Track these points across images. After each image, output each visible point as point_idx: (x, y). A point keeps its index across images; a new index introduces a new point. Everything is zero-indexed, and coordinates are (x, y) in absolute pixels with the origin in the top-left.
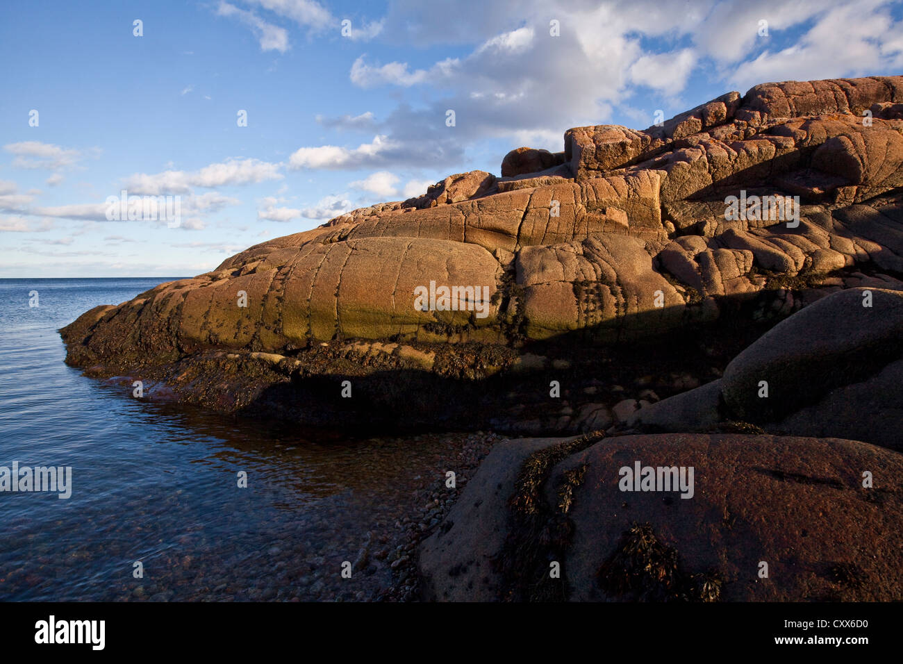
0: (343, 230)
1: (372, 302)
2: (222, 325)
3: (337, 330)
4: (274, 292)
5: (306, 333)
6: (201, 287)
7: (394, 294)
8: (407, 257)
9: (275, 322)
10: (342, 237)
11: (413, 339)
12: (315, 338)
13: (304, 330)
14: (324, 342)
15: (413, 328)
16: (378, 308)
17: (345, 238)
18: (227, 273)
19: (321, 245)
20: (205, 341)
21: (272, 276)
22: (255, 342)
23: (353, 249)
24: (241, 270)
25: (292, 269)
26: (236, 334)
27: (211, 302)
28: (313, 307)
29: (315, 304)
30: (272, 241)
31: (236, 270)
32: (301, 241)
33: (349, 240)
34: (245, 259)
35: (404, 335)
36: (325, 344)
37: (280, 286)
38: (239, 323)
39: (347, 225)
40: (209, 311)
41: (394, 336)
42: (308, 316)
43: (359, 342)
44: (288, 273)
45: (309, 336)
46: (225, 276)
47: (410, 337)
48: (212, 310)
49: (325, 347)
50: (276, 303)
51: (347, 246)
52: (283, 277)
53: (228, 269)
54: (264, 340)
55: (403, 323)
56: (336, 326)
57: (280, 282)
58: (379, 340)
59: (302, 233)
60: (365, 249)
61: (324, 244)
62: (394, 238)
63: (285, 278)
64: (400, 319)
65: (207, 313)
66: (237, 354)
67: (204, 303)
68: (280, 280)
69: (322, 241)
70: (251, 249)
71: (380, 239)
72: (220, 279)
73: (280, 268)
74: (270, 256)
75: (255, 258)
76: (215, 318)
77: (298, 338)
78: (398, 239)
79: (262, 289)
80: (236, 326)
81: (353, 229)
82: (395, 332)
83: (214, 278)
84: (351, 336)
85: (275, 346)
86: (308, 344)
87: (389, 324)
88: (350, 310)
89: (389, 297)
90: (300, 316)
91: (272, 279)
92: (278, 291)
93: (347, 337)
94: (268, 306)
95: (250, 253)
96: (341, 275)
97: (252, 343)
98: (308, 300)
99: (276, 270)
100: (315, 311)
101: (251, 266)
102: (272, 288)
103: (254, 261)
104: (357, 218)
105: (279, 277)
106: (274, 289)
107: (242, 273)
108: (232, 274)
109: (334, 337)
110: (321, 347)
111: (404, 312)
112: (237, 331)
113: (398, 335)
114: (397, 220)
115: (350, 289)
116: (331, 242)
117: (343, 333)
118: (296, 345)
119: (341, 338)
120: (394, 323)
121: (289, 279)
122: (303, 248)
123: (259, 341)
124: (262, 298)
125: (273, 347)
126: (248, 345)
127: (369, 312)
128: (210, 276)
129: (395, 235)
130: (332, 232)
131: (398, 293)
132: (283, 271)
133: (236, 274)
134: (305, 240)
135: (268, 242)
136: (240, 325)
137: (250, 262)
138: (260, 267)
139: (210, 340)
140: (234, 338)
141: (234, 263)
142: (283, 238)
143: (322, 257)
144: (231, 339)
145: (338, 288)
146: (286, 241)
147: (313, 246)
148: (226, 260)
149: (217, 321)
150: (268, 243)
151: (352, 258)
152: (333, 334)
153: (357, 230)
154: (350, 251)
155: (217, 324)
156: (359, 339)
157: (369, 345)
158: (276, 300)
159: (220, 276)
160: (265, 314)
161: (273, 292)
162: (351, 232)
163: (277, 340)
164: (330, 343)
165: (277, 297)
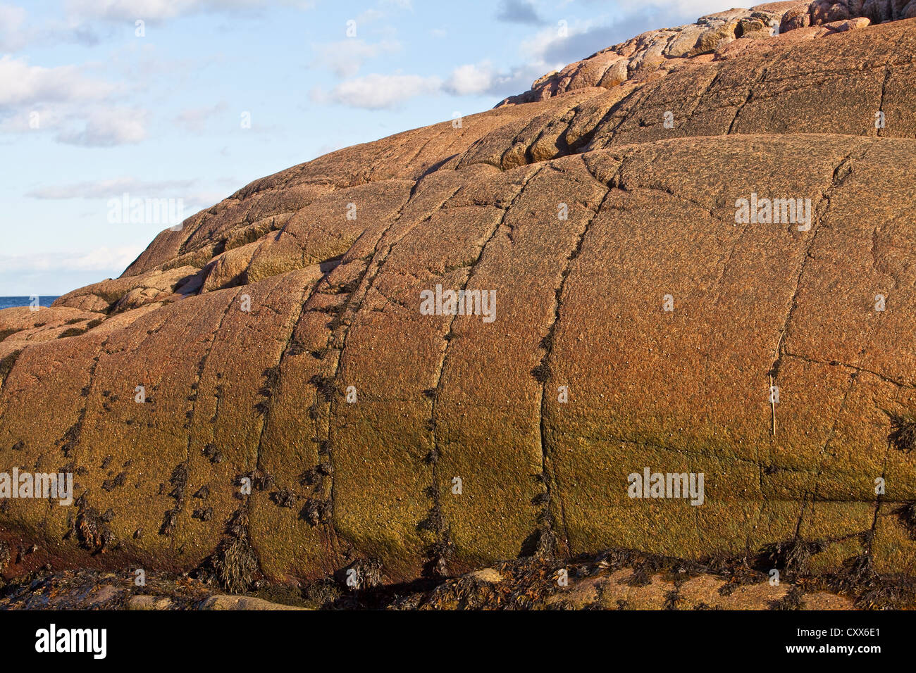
0: (577, 110)
1: (681, 407)
2: (119, 481)
3: (540, 518)
4: (303, 358)
5: (422, 526)
6: (62, 336)
7: (774, 373)
8: (832, 218)
9: (307, 479)
10: (571, 139)
11: (854, 564)
12: (457, 549)
13: (415, 511)
14: (490, 565)
15: (857, 517)
16: (708, 431)
17: (586, 141)
18: (160, 281)
19: (491, 172)
20: (67, 537)
21: (299, 296)
22: (232, 553)
23: (611, 184)
24: (207, 271)
25: (374, 269)
26: (168, 516)
27: (85, 392)
28: (447, 418)
29: (457, 410)
30: (318, 162)
31: (190, 270)
32: (421, 160)
33: (597, 149)
34: (224, 231)
35: (816, 547)
36: (491, 576)
37: (325, 337)
38: (179, 476)
39: (596, 92)
40: (79, 426)
41: (772, 547)
42: (428, 459)
43: (628, 572)
44: (356, 284)
45: (431, 536)
46: (151, 293)
47: (838, 554)
48: (90, 422)
49: (492, 586)
50: (311, 402)
51: (588, 176)
52: (337, 300)
53: (165, 269)
54: (267, 545)
55: (815, 496)
56: (537, 500)
57: (329, 318)
58: (709, 564)
59: (427, 130)
60: (657, 186)
61: (503, 166)
62: (779, 137)
63: (347, 302)
64: (800, 479)
65: (73, 433)
66: (165, 595)
67: (63, 395)
68: (326, 310)
69: (497, 157)
70: (245, 193)
71: (721, 141)
72: (134, 305)
73: (329, 266)
74: (298, 221)
75: (256, 226)
76: (100, 454)
77: (389, 545)
78: (794, 141)
79: (260, 344)
80: (169, 488)
81: (617, 106)
82: (778, 535)
83: (116, 302)
84: (599, 545)
85: (307, 569)
86: (429, 568)
87: (754, 496)
88: (595, 438)
89: (755, 383)
90: (398, 456)
91: (297, 308)
92: (316, 355)
93: (580, 547)
94: (280, 413)
95: (241, 208)
96: (558, 293)
97: (221, 557)
98: (430, 394)
99: (315, 272)
100: (457, 437)
101: (237, 258)
102: (296, 343)
103: (252, 236)
104: (640, 65)
105: (326, 300)
106: (303, 349)
107: (209, 282)
108: (176, 288)
109: (530, 547)
110: (476, 586)
111: (816, 451)
112: (171, 505)
113: (789, 546)
114: (791, 65)
115: (595, 350)
116: (530, 158)
117: (568, 534)
118: (384, 571)
119: (555, 551)
120: (771, 496)
121: (358, 307)
122: (423, 186)
123: (249, 546)
124: (261, 382)
125: (299, 574)
126: (207, 563)
127: (670, 447)
128: (104, 296)
129: (784, 128)
130: (537, 120)
131: (794, 369)
132: (343, 274)
133: (189, 287)
134: (432, 157)
135: (304, 168)
136: (183, 483)
137: (240, 242)
138: (263, 260)
139: (81, 536)
140: (162, 532)
141: (185, 248)
142: (360, 149)
143: (487, 219)
144: (151, 538)
145: (547, 344)
146: (369, 161)
147: (459, 178)
148: (159, 235)
149: (105, 463)
150: (303, 172)
151: (604, 224)
152: (529, 529)
153: (632, 112)
154: (599, 192)
155: (103, 476)
156: (630, 556)
157: (670, 587)
158: (312, 390)
159: (136, 294)
160: (269, 443)
161: (298, 359)
162: (607, 118)
163: (315, 548)
164: (512, 569)
165: (311, 381)
